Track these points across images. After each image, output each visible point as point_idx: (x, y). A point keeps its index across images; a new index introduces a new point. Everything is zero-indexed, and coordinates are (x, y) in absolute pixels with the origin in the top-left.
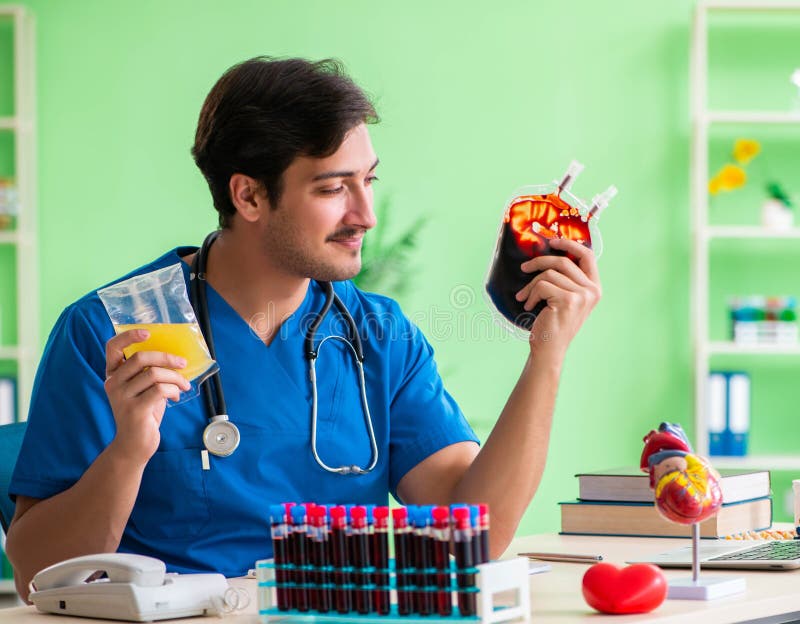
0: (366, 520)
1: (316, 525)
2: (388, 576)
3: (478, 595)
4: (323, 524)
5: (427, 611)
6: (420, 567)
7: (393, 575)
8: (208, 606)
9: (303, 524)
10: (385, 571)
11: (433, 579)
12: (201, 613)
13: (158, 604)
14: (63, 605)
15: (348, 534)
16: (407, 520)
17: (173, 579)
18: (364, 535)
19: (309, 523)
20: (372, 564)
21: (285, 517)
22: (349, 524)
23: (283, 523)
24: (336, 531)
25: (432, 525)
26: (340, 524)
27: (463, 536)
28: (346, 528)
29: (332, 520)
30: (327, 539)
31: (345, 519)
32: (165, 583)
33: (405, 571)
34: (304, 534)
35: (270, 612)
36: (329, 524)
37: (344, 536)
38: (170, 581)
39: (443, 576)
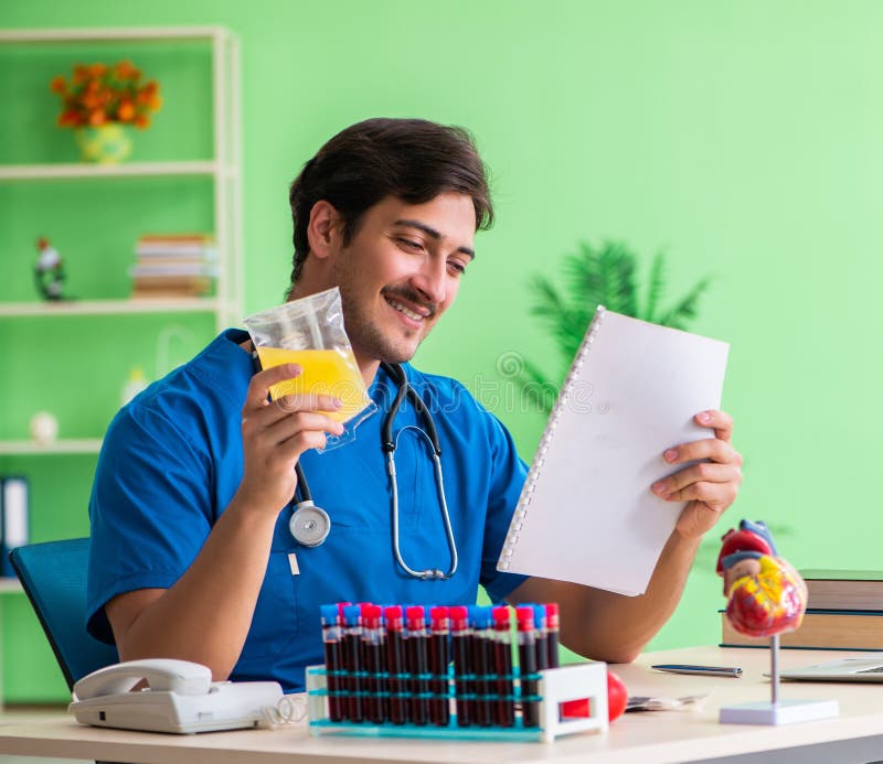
0: (423, 621)
1: (370, 626)
2: (447, 683)
3: (541, 704)
4: (378, 626)
5: (488, 722)
6: (481, 673)
7: (452, 682)
8: (258, 717)
9: (358, 625)
10: (443, 677)
11: (493, 687)
12: (251, 725)
13: (200, 714)
14: (103, 716)
15: (405, 638)
16: (467, 621)
17: (220, 688)
18: (422, 638)
19: (363, 625)
20: (430, 670)
21: (338, 618)
22: (405, 626)
23: (336, 625)
24: (391, 633)
25: (493, 627)
26: (396, 625)
27: (526, 638)
28: (402, 630)
29: (387, 621)
30: (382, 642)
31: (401, 620)
32: (210, 692)
33: (465, 677)
34: (359, 637)
35: (322, 723)
36: (384, 626)
37: (400, 639)
38: (217, 690)
39: (504, 683)
